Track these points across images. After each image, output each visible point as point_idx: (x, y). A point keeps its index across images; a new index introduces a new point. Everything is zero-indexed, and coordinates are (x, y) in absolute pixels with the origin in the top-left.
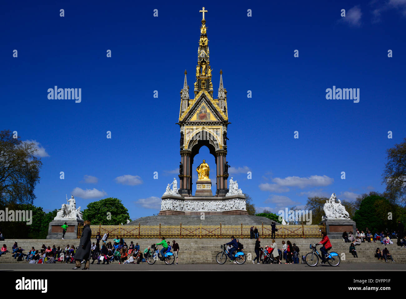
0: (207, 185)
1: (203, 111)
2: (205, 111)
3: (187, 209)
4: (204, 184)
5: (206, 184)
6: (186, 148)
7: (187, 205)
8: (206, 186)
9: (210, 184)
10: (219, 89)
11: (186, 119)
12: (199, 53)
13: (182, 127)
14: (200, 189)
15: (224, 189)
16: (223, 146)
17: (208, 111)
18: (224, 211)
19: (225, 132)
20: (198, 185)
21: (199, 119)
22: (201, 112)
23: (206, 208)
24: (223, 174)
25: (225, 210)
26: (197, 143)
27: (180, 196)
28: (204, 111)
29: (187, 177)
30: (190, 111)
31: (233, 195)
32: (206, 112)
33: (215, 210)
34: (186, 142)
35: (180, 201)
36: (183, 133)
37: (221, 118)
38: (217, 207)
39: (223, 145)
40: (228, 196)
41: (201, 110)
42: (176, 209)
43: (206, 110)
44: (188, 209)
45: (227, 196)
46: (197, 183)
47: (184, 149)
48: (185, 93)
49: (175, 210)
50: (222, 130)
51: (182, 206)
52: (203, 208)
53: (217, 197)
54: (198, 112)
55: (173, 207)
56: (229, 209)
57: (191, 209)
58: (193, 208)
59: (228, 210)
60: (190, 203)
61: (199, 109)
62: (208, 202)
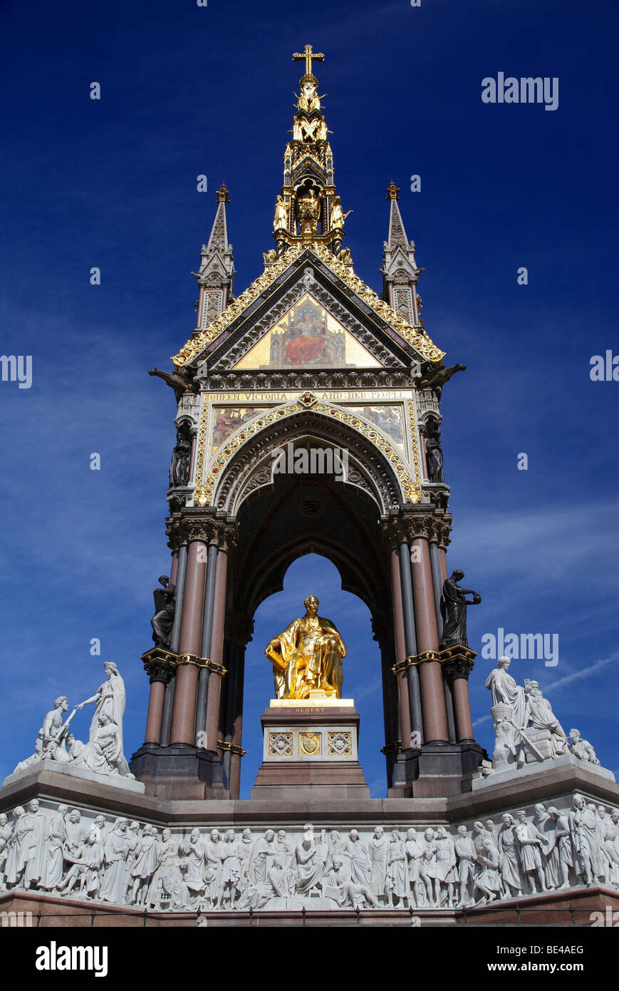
0: (332, 734)
1: (306, 328)
2: (314, 329)
3: (179, 888)
4: (311, 729)
5: (325, 730)
6: (203, 501)
7: (187, 860)
8: (325, 736)
9: (353, 730)
10: (388, 246)
11: (211, 355)
12: (288, 162)
13: (188, 399)
14: (288, 758)
15: (455, 735)
16: (424, 488)
17: (334, 325)
18: (470, 903)
19: (430, 417)
20: (274, 735)
21: (285, 362)
22: (293, 332)
23: (324, 883)
24: (441, 648)
25: (480, 893)
26: (272, 482)
27: (138, 787)
28: (311, 326)
29: (198, 663)
30: (235, 324)
31: (531, 769)
32: (324, 331)
33: (396, 901)
34: (208, 468)
35: (135, 824)
36: (193, 426)
37: (406, 354)
38: (415, 878)
39: (425, 482)
40: (490, 782)
41: (292, 324)
42: (93, 886)
43: (325, 323)
44: (193, 893)
45: (478, 783)
46: (265, 723)
47: (190, 504)
48: (215, 261)
49: (80, 896)
50: (416, 407)
51: (144, 868)
52: (302, 887)
53: (411, 796)
54: (277, 330)
55: (68, 865)
56: (514, 891)
57: (215, 891)
58: (229, 884)
59: (506, 898)
60: (204, 839)
61: (285, 320)
62: (345, 837)
